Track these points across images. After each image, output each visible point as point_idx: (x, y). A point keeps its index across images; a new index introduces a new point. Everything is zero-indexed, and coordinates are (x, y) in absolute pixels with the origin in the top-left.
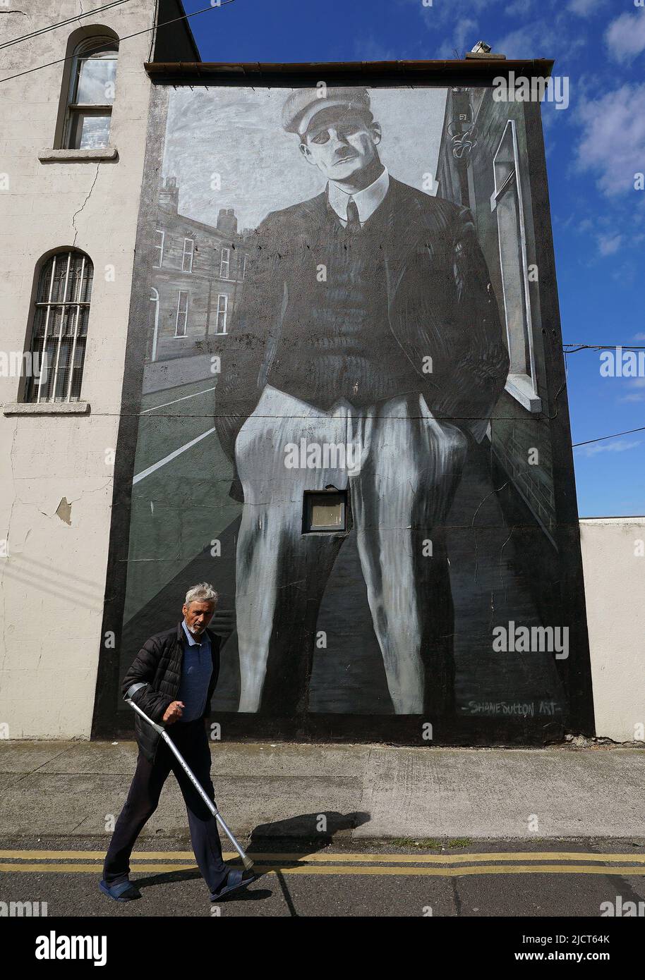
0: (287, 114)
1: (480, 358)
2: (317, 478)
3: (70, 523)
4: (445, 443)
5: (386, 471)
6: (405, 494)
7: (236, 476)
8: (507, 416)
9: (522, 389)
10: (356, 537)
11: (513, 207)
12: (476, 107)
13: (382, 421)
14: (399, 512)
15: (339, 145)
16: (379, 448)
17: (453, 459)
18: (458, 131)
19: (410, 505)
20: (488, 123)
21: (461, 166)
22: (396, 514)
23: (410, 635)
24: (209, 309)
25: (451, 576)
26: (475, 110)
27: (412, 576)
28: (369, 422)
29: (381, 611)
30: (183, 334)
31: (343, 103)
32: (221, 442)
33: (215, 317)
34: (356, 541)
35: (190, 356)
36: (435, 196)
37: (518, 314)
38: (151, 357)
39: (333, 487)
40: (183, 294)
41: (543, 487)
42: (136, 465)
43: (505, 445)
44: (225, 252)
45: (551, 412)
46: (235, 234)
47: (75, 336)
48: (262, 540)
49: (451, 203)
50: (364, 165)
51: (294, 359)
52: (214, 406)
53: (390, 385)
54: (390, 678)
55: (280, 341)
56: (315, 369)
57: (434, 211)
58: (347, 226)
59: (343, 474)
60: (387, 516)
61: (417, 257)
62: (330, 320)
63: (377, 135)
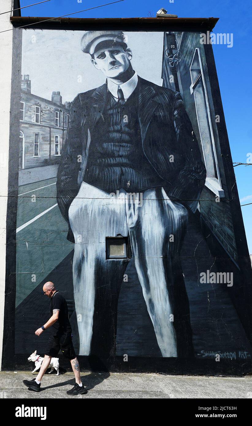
0: (83, 44)
1: (191, 169)
2: (112, 230)
4: (177, 213)
5: (147, 227)
6: (158, 239)
7: (70, 229)
8: (208, 199)
9: (214, 185)
10: (134, 261)
11: (202, 92)
12: (179, 41)
13: (143, 201)
14: (155, 249)
15: (111, 60)
16: (143, 215)
18: (171, 53)
19: (161, 245)
20: (185, 50)
21: (174, 71)
22: (154, 250)
23: (167, 314)
24: (50, 143)
25: (186, 283)
26: (179, 43)
27: (165, 283)
29: (150, 301)
30: (38, 155)
31: (111, 38)
32: (61, 211)
33: (53, 146)
34: (134, 264)
35: (42, 166)
36: (162, 86)
37: (209, 146)
38: (22, 167)
39: (121, 235)
40: (36, 135)
41: (229, 236)
42: (18, 223)
43: (208, 214)
44: (57, 113)
45: (230, 197)
46: (61, 104)
48: (86, 262)
49: (170, 90)
50: (124, 70)
51: (96, 169)
52: (56, 192)
53: (146, 183)
54: (158, 337)
55: (88, 160)
56: (107, 173)
57: (162, 94)
58: (119, 101)
59: (125, 228)
60: (150, 251)
61: (155, 117)
62: (112, 148)
63: (130, 55)
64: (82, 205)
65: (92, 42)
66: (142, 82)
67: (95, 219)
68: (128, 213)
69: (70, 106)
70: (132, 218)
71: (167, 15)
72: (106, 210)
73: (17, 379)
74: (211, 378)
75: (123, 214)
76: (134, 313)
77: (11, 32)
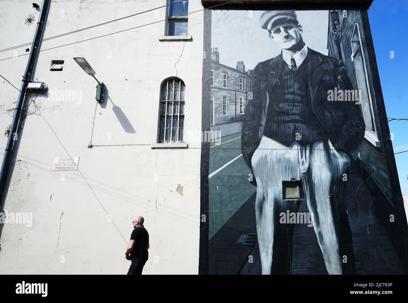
0: (262, 21)
1: (353, 124)
2: (287, 176)
3: (183, 195)
4: (341, 160)
5: (317, 172)
6: (326, 182)
8: (366, 149)
9: (372, 137)
10: (306, 201)
11: (361, 60)
12: (341, 18)
13: (313, 151)
15: (286, 34)
16: (313, 162)
17: (345, 167)
18: (335, 28)
19: (328, 187)
20: (347, 25)
21: (338, 43)
22: (323, 191)
23: (334, 244)
24: (236, 103)
25: (349, 218)
26: (341, 20)
27: (332, 218)
28: (308, 152)
29: (320, 233)
30: (225, 114)
31: (285, 17)
32: (245, 160)
33: (238, 106)
34: (306, 203)
35: (229, 123)
36: (327, 55)
37: (367, 105)
38: (212, 124)
39: (295, 179)
40: (224, 97)
41: (385, 180)
42: (210, 170)
43: (367, 161)
44: (241, 79)
45: (385, 147)
46: (244, 72)
47: (179, 115)
48: (266, 202)
49: (335, 59)
50: (296, 43)
51: (274, 125)
52: (241, 145)
53: (316, 136)
54: (327, 264)
55: (267, 117)
56: (283, 128)
57: (328, 62)
58: (292, 68)
59: (298, 173)
60: (319, 192)
61: (322, 81)
62: (287, 108)
63: (301, 30)
64: (262, 155)
65: (270, 19)
66: (311, 52)
67: (273, 167)
68: (301, 161)
69: (252, 73)
70: (304, 165)
72: (283, 159)
75: (296, 162)
76: (306, 244)
77: (202, 12)
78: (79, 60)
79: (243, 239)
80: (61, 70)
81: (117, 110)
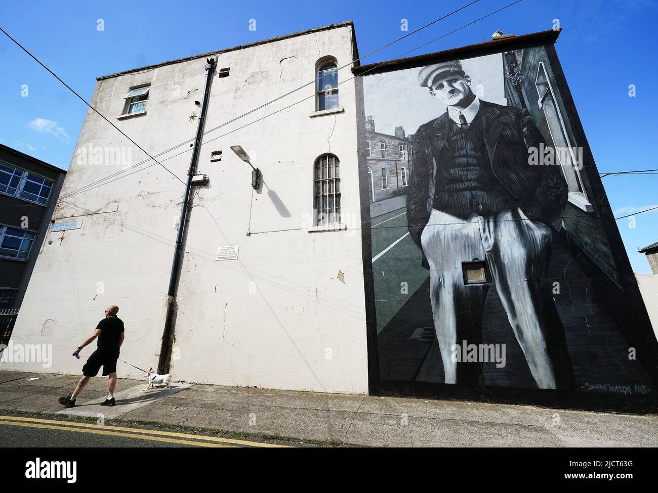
0: (421, 79)
1: (549, 185)
2: (467, 255)
3: (344, 283)
4: (538, 233)
5: (506, 249)
6: (519, 261)
7: (424, 256)
8: (573, 216)
9: (579, 200)
10: (495, 286)
11: (552, 104)
12: (519, 59)
13: (498, 223)
14: (518, 273)
15: (450, 89)
16: (500, 237)
17: (545, 241)
18: (512, 72)
19: (523, 267)
20: (528, 66)
21: (518, 89)
22: (516, 273)
23: (539, 341)
24: (397, 175)
27: (533, 308)
28: (492, 224)
29: (518, 327)
30: (386, 188)
31: (448, 69)
32: (413, 239)
33: (400, 178)
34: (496, 288)
35: (391, 198)
36: (506, 105)
38: (372, 200)
39: (477, 259)
40: (383, 169)
41: (605, 254)
42: (373, 253)
43: (575, 231)
44: (401, 147)
45: (601, 211)
46: (404, 138)
47: (334, 193)
48: (443, 289)
49: (516, 108)
50: (464, 96)
51: (445, 195)
52: (407, 222)
53: (500, 204)
54: (531, 367)
55: (436, 187)
56: (457, 199)
57: (507, 113)
58: (461, 127)
59: (482, 252)
60: (511, 274)
61: (502, 137)
62: (460, 173)
63: (468, 81)
64: (434, 232)
65: (429, 75)
66: (485, 105)
67: (448, 245)
68: (483, 236)
69: (413, 138)
70: (488, 241)
71: (503, 36)
72: (459, 235)
73: (384, 405)
74: (601, 414)
75: (478, 237)
76: (500, 340)
77: (353, 80)
78: (236, 149)
79: (418, 334)
80: (219, 160)
81: (272, 195)
